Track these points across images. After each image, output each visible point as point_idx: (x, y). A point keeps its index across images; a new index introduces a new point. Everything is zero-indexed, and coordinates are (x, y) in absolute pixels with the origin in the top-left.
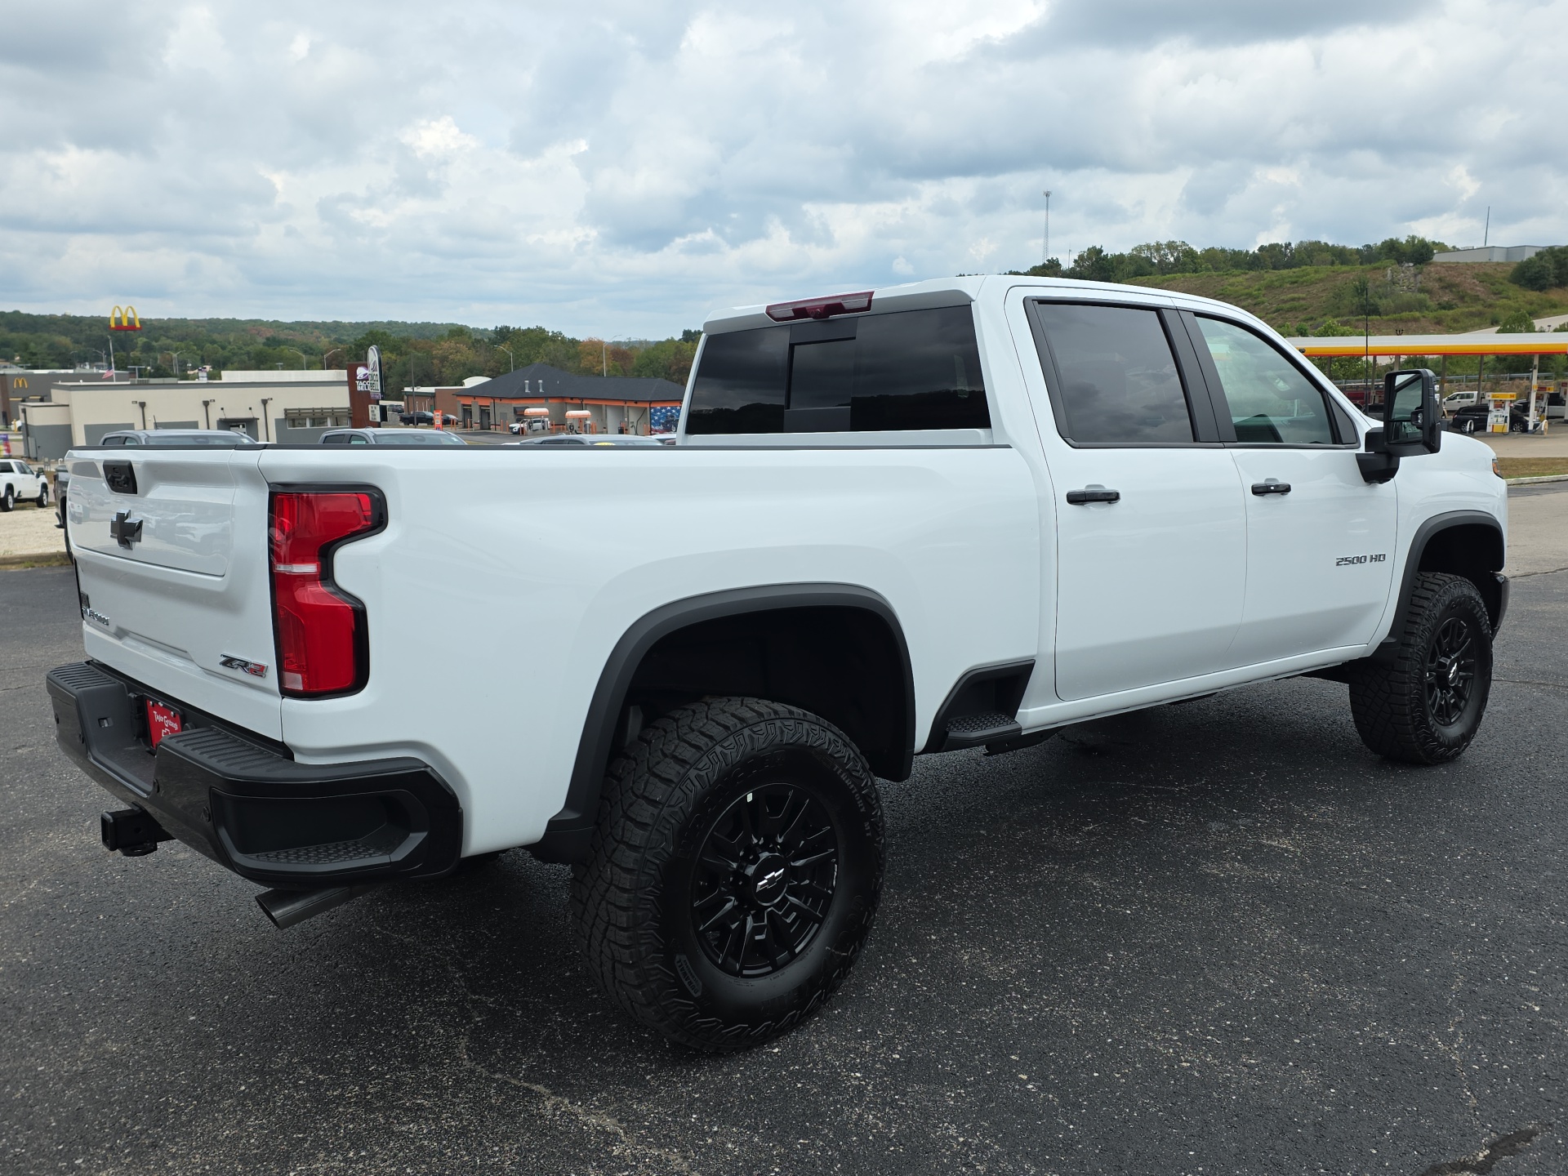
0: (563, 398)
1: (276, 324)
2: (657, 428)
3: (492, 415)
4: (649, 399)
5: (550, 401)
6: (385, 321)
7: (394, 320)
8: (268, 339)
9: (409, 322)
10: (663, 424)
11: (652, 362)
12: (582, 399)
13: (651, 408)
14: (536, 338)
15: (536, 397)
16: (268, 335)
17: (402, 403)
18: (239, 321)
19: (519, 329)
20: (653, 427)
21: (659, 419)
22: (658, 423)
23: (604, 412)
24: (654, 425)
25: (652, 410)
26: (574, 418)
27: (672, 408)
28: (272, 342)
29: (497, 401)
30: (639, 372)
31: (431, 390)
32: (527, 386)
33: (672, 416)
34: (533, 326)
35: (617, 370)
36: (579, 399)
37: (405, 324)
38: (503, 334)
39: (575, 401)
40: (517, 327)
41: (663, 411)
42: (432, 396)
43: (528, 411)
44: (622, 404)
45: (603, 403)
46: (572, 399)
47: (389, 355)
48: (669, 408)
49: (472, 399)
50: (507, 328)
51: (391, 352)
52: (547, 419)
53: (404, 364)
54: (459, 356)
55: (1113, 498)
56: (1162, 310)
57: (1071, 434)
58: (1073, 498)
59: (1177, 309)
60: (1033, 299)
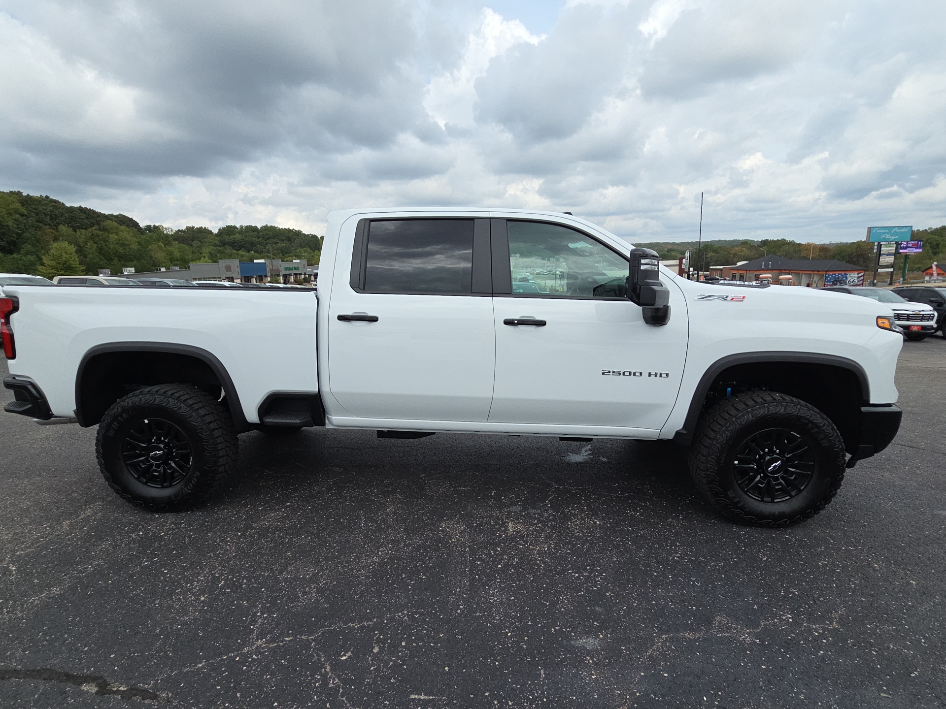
0: (781, 270)
1: (674, 244)
2: (828, 284)
3: (745, 278)
4: (826, 270)
5: (773, 271)
6: (717, 240)
7: (721, 239)
8: (668, 249)
9: (727, 240)
10: (832, 282)
11: (841, 252)
12: (790, 270)
13: (826, 274)
14: (782, 243)
15: (767, 270)
16: (669, 248)
17: (708, 273)
18: (661, 243)
19: (773, 240)
20: (826, 283)
21: (831, 279)
22: (829, 281)
23: (801, 276)
24: (827, 282)
25: (827, 275)
26: (783, 279)
27: (839, 274)
28: (670, 250)
29: (748, 272)
30: (833, 257)
31: (721, 267)
32: (763, 265)
33: (838, 278)
34: (780, 238)
35: (821, 257)
36: (789, 270)
37: (725, 241)
38: (765, 243)
39: (786, 271)
40: (772, 239)
41: (834, 275)
42: (721, 270)
43: (761, 276)
44: (811, 272)
45: (801, 272)
46: (785, 270)
47: (712, 254)
48: (837, 274)
49: (737, 271)
50: (767, 240)
51: (713, 252)
52: (770, 279)
53: (718, 257)
54: (742, 253)
55: (374, 319)
56: (475, 220)
57: (362, 286)
58: (342, 318)
59: (490, 218)
60: (366, 220)
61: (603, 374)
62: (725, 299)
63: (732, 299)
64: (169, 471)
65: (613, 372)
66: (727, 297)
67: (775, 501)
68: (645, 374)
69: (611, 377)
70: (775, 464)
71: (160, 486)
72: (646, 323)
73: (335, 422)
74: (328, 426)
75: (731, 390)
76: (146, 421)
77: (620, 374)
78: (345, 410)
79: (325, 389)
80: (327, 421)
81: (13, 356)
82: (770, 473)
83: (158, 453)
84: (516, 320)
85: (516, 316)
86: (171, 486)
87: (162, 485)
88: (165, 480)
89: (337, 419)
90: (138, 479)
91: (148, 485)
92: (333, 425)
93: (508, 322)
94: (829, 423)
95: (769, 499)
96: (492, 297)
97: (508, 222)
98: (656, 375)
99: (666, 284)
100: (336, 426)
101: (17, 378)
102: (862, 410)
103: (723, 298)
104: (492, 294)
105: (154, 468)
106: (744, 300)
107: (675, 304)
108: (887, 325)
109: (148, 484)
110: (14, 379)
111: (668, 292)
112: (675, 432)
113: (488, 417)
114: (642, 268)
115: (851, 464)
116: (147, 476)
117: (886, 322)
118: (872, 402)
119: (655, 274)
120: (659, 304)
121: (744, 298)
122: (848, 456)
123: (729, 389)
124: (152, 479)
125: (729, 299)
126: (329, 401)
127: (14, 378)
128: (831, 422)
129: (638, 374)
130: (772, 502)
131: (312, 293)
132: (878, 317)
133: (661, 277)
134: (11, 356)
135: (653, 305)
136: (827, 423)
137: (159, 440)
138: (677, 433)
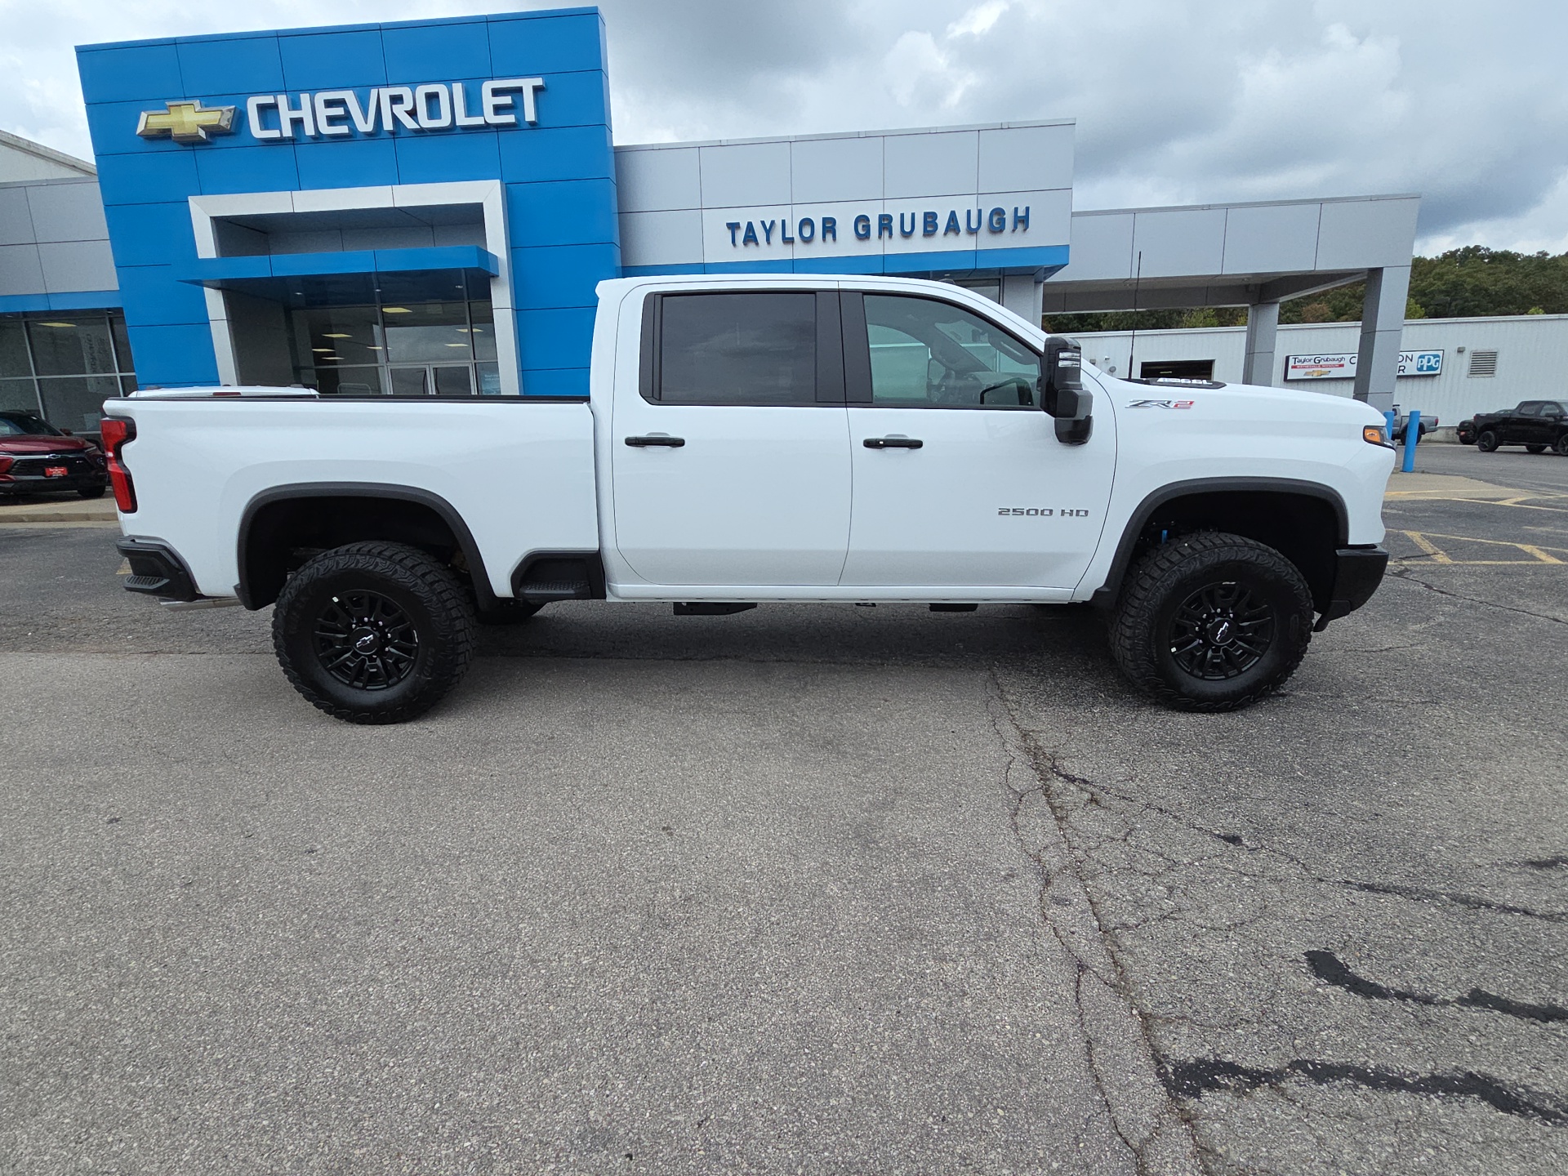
55: (679, 443)
56: (818, 293)
57: (656, 395)
58: (632, 442)
59: (839, 291)
60: (656, 294)
61: (1000, 513)
62: (1166, 404)
63: (1176, 406)
64: (391, 661)
65: (1014, 510)
66: (1169, 402)
67: (1243, 670)
68: (1056, 512)
69: (1011, 517)
70: (1221, 629)
71: (385, 686)
72: (1060, 441)
73: (621, 593)
74: (610, 599)
75: (1168, 533)
76: (335, 599)
77: (1022, 513)
78: (638, 575)
79: (609, 545)
80: (608, 592)
81: (134, 509)
82: (1220, 643)
83: (366, 638)
84: (881, 440)
85: (880, 435)
86: (400, 680)
87: (387, 684)
88: (389, 675)
89: (624, 588)
90: (351, 685)
91: (368, 690)
92: (618, 597)
93: (869, 444)
94: (1294, 571)
95: (1236, 672)
96: (846, 407)
97: (865, 297)
98: (1071, 514)
99: (1087, 385)
100: (623, 598)
101: (137, 541)
102: (1338, 553)
103: (1164, 405)
104: (846, 403)
105: (368, 663)
106: (1193, 406)
107: (1099, 413)
108: (1377, 438)
109: (368, 688)
110: (132, 543)
111: (1092, 397)
112: (1093, 592)
113: (840, 579)
114: (1060, 365)
115: (1320, 627)
116: (362, 676)
117: (1376, 433)
118: (1350, 542)
119: (1076, 372)
120: (1081, 416)
121: (1191, 403)
122: (1317, 616)
123: (1165, 532)
124: (373, 679)
125: (1172, 405)
126: (612, 562)
127: (133, 541)
128: (1296, 569)
129: (1047, 512)
130: (1240, 672)
131: (585, 404)
132: (1366, 427)
133: (1083, 378)
134: (129, 508)
135: (1073, 416)
136: (1291, 571)
137: (360, 622)
138: (1097, 592)
